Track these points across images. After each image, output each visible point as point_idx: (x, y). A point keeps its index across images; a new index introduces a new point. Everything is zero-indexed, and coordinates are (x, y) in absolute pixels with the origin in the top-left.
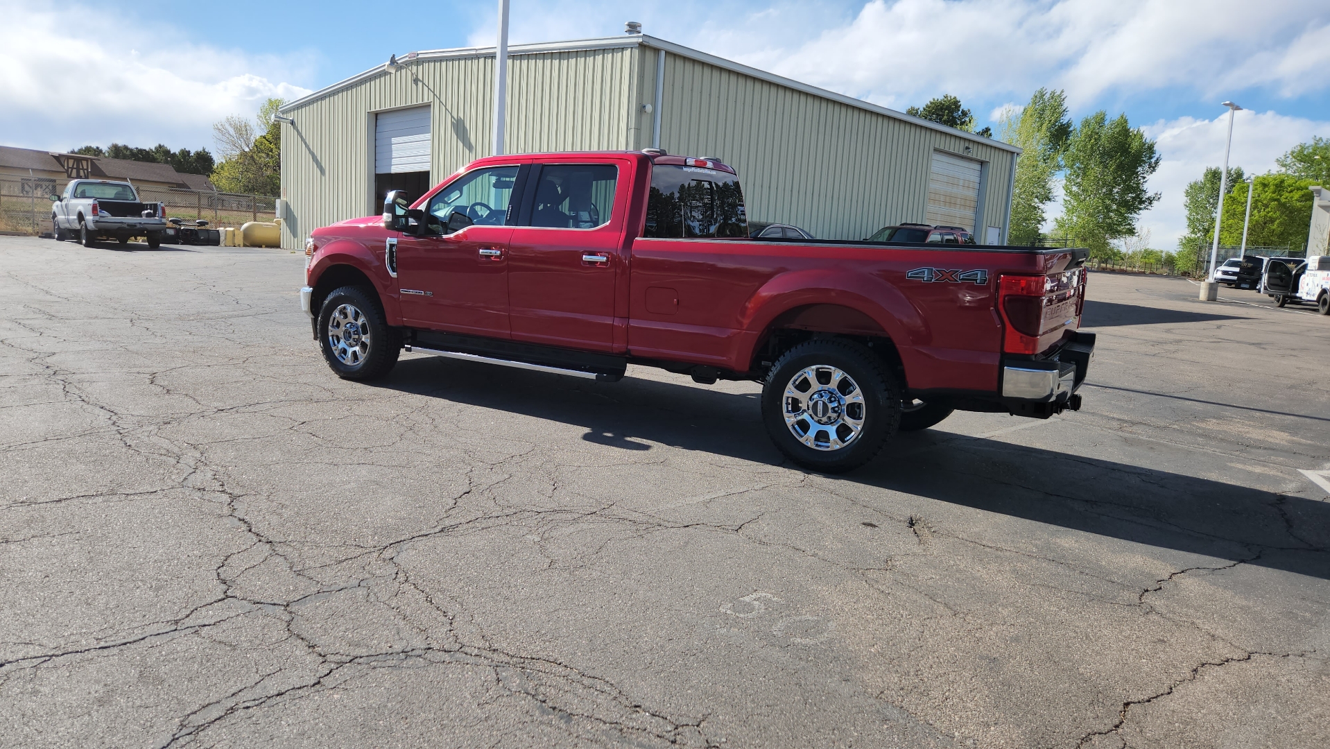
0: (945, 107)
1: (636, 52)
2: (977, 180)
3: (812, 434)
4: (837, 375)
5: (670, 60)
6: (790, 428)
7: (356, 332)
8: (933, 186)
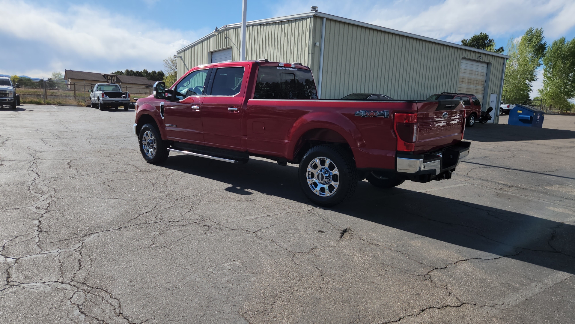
0: (480, 38)
1: (312, 19)
2: (485, 71)
3: (318, 189)
4: (328, 162)
5: (328, 22)
6: (310, 186)
7: (152, 143)
8: (461, 75)
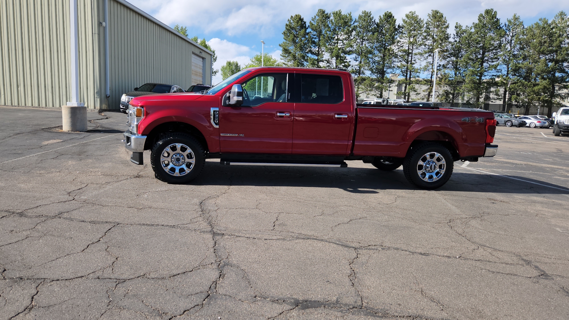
2: (202, 65)
3: (427, 177)
4: (437, 155)
6: (420, 176)
8: (192, 68)
